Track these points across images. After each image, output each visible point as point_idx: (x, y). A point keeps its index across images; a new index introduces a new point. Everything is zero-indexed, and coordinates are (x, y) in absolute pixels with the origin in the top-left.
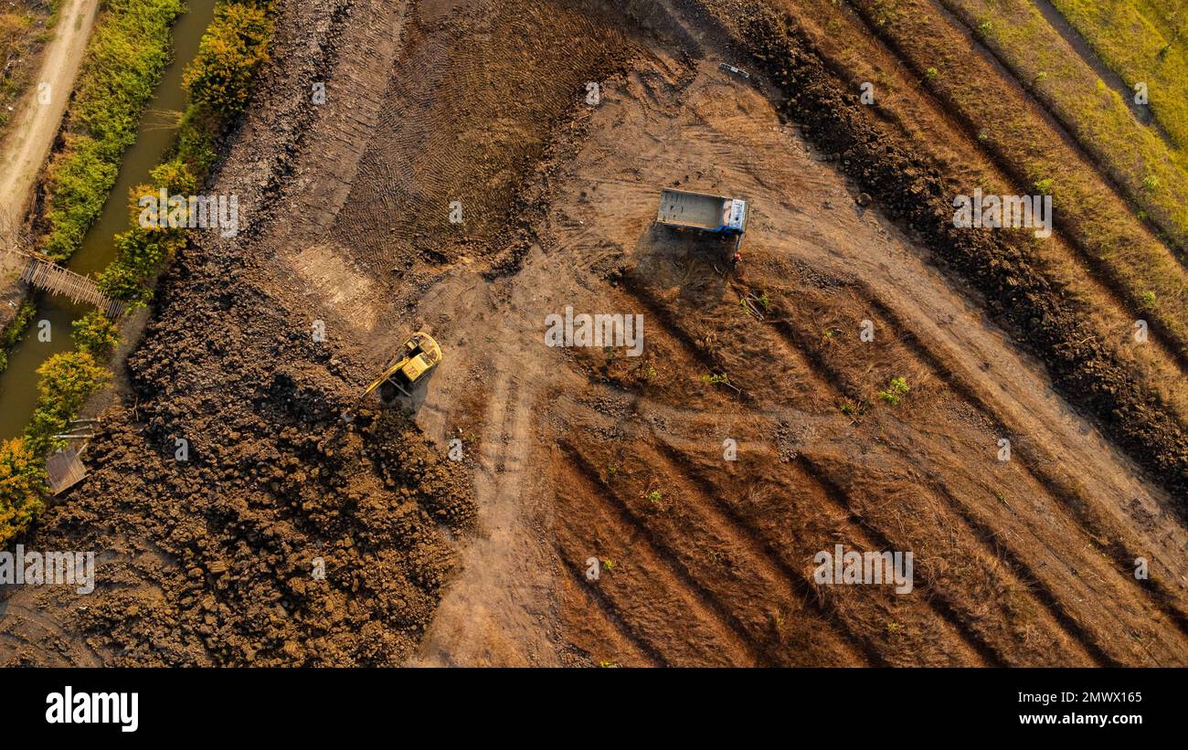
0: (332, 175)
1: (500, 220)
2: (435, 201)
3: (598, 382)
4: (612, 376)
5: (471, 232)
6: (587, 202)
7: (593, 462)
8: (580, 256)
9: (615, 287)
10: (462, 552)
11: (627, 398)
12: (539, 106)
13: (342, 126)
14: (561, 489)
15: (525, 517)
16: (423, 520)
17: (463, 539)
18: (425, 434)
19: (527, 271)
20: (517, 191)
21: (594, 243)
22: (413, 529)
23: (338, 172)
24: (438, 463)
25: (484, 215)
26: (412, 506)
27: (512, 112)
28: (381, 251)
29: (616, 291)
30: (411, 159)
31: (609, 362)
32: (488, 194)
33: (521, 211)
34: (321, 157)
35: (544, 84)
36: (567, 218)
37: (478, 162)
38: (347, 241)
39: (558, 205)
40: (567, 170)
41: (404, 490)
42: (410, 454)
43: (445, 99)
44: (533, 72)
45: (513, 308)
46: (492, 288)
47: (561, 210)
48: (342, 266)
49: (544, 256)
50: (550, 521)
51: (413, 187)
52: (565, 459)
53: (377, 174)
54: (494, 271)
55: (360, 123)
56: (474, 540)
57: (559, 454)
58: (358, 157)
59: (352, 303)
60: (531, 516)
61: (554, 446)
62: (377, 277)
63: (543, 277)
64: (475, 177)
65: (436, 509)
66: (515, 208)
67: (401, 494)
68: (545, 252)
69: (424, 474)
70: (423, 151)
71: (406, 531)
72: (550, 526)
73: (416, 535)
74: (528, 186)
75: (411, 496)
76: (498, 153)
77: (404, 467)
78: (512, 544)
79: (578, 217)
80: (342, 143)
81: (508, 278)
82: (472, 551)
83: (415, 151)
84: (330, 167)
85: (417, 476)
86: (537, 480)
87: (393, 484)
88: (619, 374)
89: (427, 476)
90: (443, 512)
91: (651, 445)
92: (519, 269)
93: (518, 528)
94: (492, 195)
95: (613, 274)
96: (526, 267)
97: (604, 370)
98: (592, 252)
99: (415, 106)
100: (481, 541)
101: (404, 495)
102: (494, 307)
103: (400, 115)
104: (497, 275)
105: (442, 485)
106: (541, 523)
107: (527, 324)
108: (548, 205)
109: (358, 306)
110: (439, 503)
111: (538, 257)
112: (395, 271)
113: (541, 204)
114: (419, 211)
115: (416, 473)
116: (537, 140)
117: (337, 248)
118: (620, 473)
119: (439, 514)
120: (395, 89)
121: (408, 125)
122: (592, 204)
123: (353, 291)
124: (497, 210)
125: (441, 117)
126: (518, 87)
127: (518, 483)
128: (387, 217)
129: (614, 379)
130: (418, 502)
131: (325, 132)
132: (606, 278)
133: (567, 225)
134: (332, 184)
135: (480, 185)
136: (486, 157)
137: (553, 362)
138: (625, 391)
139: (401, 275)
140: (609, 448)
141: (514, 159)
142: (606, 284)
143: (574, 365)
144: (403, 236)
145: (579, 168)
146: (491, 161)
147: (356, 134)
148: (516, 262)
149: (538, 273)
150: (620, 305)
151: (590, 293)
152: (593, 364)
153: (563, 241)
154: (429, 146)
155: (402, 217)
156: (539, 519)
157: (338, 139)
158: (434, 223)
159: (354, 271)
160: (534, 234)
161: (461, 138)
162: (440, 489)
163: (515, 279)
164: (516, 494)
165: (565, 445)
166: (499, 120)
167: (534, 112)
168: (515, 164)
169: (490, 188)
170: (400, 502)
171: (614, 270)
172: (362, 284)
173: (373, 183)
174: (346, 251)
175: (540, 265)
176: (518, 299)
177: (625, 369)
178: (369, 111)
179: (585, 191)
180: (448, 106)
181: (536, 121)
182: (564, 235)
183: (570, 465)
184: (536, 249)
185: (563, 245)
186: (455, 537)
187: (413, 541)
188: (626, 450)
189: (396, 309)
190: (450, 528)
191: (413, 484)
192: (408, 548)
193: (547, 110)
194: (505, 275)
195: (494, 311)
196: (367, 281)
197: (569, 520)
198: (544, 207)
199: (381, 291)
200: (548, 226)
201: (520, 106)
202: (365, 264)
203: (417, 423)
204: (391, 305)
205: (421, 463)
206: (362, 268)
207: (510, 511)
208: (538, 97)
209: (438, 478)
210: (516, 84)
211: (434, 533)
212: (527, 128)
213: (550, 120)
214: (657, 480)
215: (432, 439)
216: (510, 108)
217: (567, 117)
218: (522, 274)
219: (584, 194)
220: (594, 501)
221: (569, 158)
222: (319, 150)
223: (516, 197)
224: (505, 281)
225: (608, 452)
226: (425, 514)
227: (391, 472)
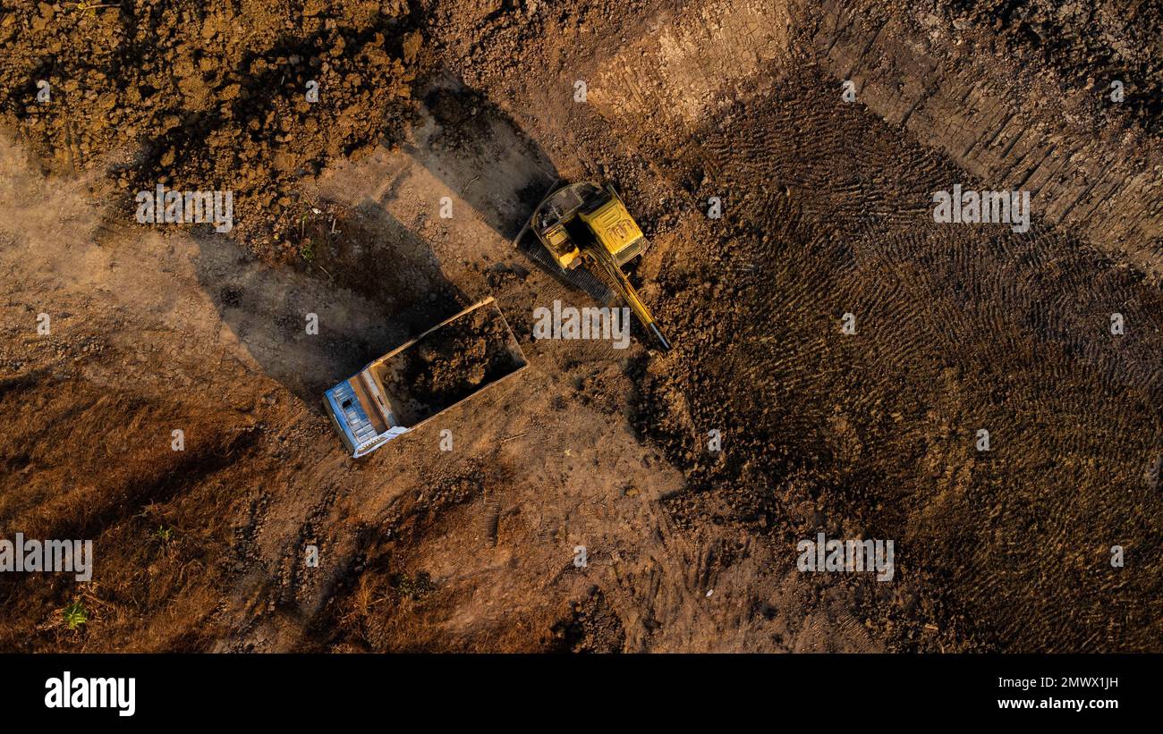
0: (933, 90)
1: (756, 416)
2: (827, 290)
3: (362, 543)
4: (364, 580)
5: (746, 349)
6: (751, 617)
7: (194, 494)
8: (637, 570)
9: (554, 630)
10: (82, 180)
11: (310, 599)
12: (982, 556)
13: (1033, 134)
14: (156, 414)
15: (119, 327)
16: (162, 115)
17: (108, 189)
18: (341, 162)
19: (633, 452)
20: (809, 467)
21: (658, 611)
22: (147, 92)
23: (935, 107)
24: (274, 174)
25: (774, 384)
26: (197, 100)
27: (982, 491)
28: (751, 158)
29: (543, 629)
30: (927, 260)
31: (395, 581)
32: (818, 403)
33: (765, 468)
34: (980, 74)
35: (1029, 577)
36: (727, 563)
37: (890, 396)
38: (783, 95)
39: (758, 551)
40: (833, 591)
41: (232, 92)
42: (303, 118)
43: (1038, 358)
44: (1060, 558)
45: (559, 404)
46: (614, 370)
47: (746, 555)
48: (736, 73)
49: (655, 496)
50: (95, 375)
51: (866, 252)
52: (220, 436)
53: (911, 185)
54: (647, 382)
55: (1030, 172)
56: (102, 211)
57: (234, 426)
58: (957, 154)
59: (652, 74)
60: (117, 339)
61: (251, 420)
62: (697, 138)
63: (609, 482)
64: (859, 384)
65: (179, 146)
66: (775, 454)
67: (227, 82)
68: (664, 500)
69: (256, 139)
70: (938, 290)
71: (145, 74)
72: (88, 372)
73: (133, 95)
74: (815, 493)
75: (219, 103)
76: (900, 443)
77: (277, 101)
78: (72, 287)
79: (722, 589)
80: (996, 124)
81: (627, 408)
82: (80, 201)
83: (942, 273)
84: (952, 90)
85: (255, 124)
86: (190, 368)
87: (253, 70)
88: (364, 596)
89: (249, 144)
90: (168, 160)
91: (200, 625)
92: (640, 438)
93: (102, 308)
94: (813, 412)
95: (581, 636)
96: (642, 452)
97: (381, 564)
98: (642, 599)
99: (1037, 295)
100: (94, 223)
101: (220, 88)
102: (571, 364)
103: (1025, 259)
104: (637, 387)
105: (218, 170)
106: (97, 356)
107: (519, 425)
108: (764, 531)
109: (643, 86)
110: (188, 158)
111: (656, 483)
112: (702, 177)
113: (770, 518)
114: (814, 252)
115: (262, 121)
116: (911, 535)
117: (775, 73)
118: (155, 546)
119: (166, 150)
120: (1083, 263)
121: (1000, 271)
122: (745, 626)
123: (678, 82)
124: (780, 415)
125: (1003, 341)
126: (1032, 519)
127: (193, 328)
128: (816, 186)
129: (356, 583)
130: (203, 114)
131: (1033, 94)
132: (577, 615)
133: (711, 560)
134: (913, 88)
135: (840, 390)
136: (897, 416)
137: (428, 460)
138: (325, 599)
139: (689, 188)
140: (216, 537)
141: (879, 477)
142: (564, 611)
143: (409, 503)
144: (769, 209)
145: (832, 618)
146: (886, 423)
147: (1009, 160)
148: (657, 435)
149: (623, 474)
150: (513, 634)
151: (554, 573)
152: (399, 545)
153: (677, 542)
154: (946, 303)
155: (810, 216)
156: (106, 354)
157: (1008, 118)
158: (780, 277)
159: (720, 96)
160: (709, 488)
161: (948, 373)
162: (213, 162)
163: (620, 422)
164: (171, 318)
165: (248, 442)
166: (970, 463)
167: (974, 541)
168: (867, 475)
169: (829, 411)
170: (209, 77)
171: (589, 639)
172: (691, 106)
173: (894, 173)
174: (765, 90)
175: (638, 481)
176: (577, 419)
177: (371, 610)
178: (1051, 197)
179: (777, 620)
180: (1023, 363)
181: (953, 542)
182: (691, 548)
183: (206, 445)
184: (675, 482)
185: (670, 542)
186: (115, 174)
187: (123, 86)
188: (202, 571)
189: (617, 159)
190: (136, 168)
191: (244, 110)
192: (112, 73)
193: (972, 571)
194: (634, 402)
195: (563, 361)
196: (693, 116)
197: (87, 415)
198: (763, 522)
199: (667, 139)
200: (718, 519)
201: (992, 515)
202: (728, 120)
203: (367, 149)
204: (630, 151)
205: (278, 138)
206: (723, 112)
207: (139, 297)
208: (1004, 558)
209: (238, 163)
210: (1041, 516)
211: (131, 132)
212: (942, 517)
213: (948, 574)
214: (121, 621)
215: (327, 173)
216: (991, 491)
217: (947, 616)
218: (628, 440)
219: (771, 614)
220: (117, 477)
221: (859, 602)
222: (996, 71)
223: (798, 464)
224: (621, 400)
225: (207, 532)
226: (174, 122)
227: (280, 72)
